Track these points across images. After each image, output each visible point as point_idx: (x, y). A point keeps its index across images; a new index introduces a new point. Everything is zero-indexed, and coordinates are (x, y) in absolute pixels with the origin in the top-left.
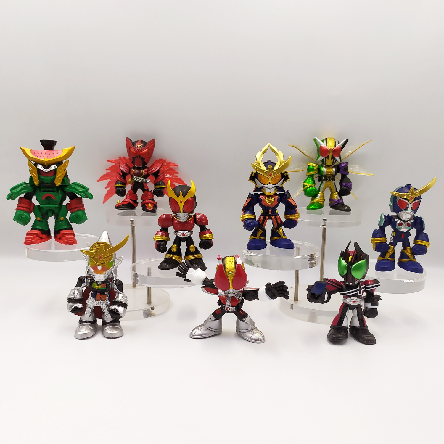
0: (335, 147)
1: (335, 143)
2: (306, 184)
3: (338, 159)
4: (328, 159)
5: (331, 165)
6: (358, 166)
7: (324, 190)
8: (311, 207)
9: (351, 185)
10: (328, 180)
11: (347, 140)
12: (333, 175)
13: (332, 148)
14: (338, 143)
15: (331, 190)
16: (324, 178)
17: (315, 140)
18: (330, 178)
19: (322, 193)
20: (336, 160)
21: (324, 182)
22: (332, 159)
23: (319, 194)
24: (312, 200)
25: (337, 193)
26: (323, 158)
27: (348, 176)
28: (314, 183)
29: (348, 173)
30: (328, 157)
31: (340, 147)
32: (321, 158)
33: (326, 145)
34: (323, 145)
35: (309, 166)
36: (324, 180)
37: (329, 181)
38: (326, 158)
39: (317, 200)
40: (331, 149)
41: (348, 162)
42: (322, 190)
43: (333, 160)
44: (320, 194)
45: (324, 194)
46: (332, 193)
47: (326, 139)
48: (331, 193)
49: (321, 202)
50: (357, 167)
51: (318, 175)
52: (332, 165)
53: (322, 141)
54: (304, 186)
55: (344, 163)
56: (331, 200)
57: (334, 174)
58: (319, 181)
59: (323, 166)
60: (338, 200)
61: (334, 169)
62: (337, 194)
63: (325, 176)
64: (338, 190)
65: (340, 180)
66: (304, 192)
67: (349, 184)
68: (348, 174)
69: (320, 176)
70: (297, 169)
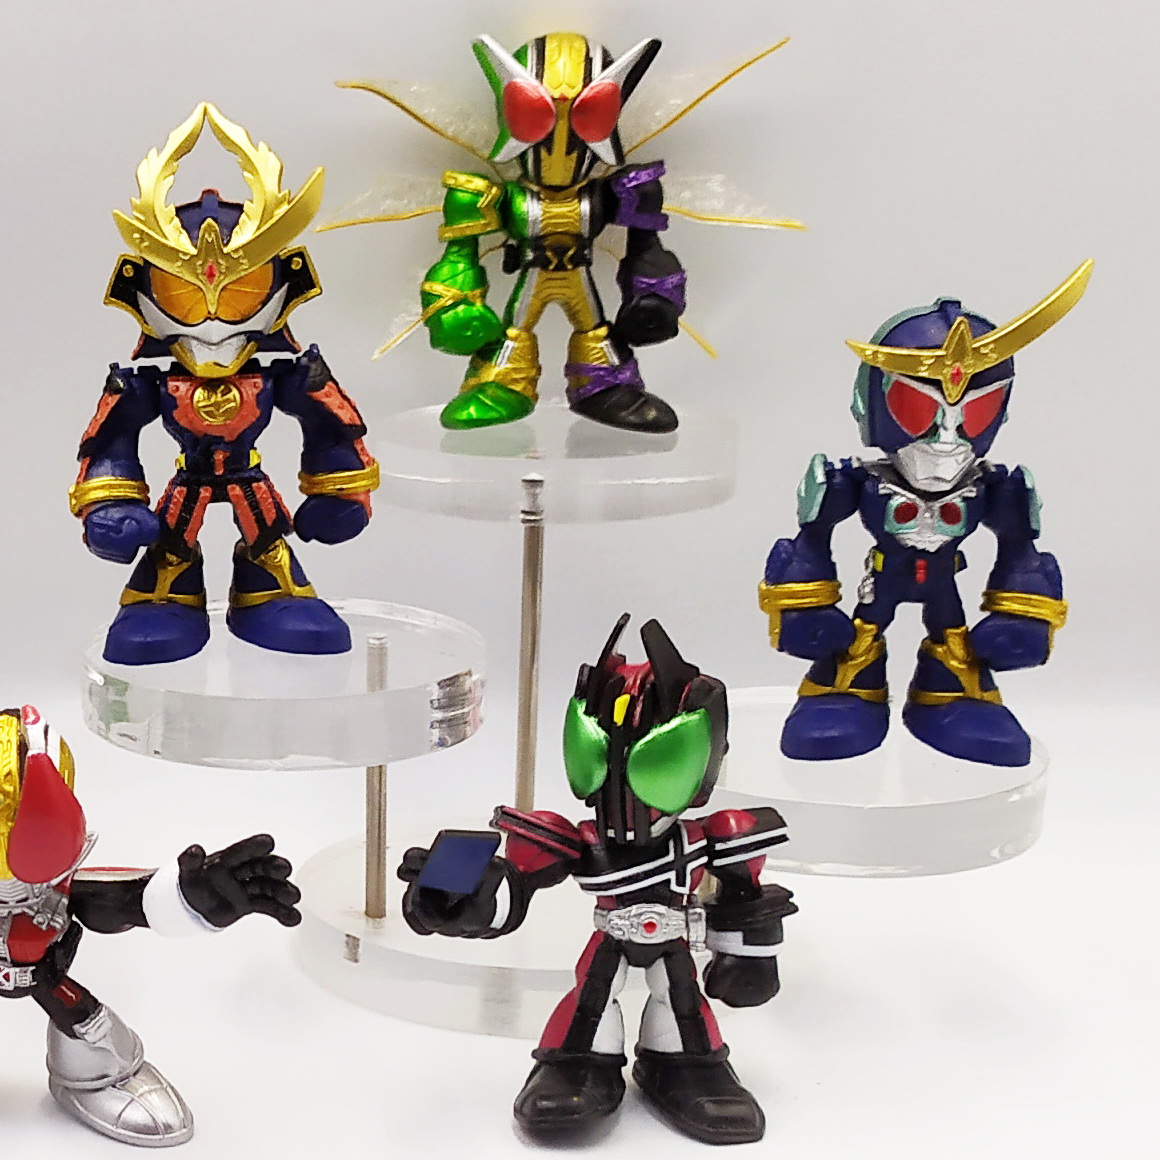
0: (585, 86)
1: (589, 61)
2: (437, 288)
3: (603, 149)
4: (550, 152)
5: (568, 181)
6: (720, 177)
7: (536, 316)
8: (463, 415)
9: (680, 287)
10: (550, 262)
11: (654, 47)
12: (578, 237)
13: (571, 94)
14: (607, 63)
15: (573, 316)
16: (530, 255)
17: (480, 50)
18: (560, 251)
19: (524, 335)
20: (595, 158)
21: (534, 274)
22: (569, 152)
23: (507, 343)
24: (474, 369)
25: (603, 331)
26: (524, 146)
27: (667, 239)
28: (481, 280)
29: (664, 222)
30: (548, 142)
31: (615, 86)
32: (514, 147)
33: (540, 75)
34: (523, 76)
35: (451, 190)
36: (532, 264)
37: (560, 267)
38: (536, 149)
39: (497, 375)
40: (564, 99)
41: (661, 163)
42: (521, 319)
43: (574, 155)
44: (512, 339)
45: (533, 338)
46: (579, 332)
47: (541, 43)
48: (571, 329)
49: (516, 381)
50: (716, 183)
51: (501, 237)
52: (574, 181)
53: (520, 56)
54: (427, 298)
55: (639, 167)
56: (573, 369)
57: (585, 230)
58: (509, 268)
59: (524, 191)
60: (613, 370)
61: (585, 206)
62: (606, 338)
63: (538, 243)
64: (611, 316)
65: (623, 262)
66: (427, 330)
67: (674, 279)
68: (665, 227)
69: (512, 242)
70: (388, 205)
